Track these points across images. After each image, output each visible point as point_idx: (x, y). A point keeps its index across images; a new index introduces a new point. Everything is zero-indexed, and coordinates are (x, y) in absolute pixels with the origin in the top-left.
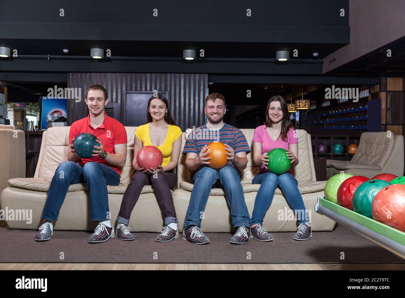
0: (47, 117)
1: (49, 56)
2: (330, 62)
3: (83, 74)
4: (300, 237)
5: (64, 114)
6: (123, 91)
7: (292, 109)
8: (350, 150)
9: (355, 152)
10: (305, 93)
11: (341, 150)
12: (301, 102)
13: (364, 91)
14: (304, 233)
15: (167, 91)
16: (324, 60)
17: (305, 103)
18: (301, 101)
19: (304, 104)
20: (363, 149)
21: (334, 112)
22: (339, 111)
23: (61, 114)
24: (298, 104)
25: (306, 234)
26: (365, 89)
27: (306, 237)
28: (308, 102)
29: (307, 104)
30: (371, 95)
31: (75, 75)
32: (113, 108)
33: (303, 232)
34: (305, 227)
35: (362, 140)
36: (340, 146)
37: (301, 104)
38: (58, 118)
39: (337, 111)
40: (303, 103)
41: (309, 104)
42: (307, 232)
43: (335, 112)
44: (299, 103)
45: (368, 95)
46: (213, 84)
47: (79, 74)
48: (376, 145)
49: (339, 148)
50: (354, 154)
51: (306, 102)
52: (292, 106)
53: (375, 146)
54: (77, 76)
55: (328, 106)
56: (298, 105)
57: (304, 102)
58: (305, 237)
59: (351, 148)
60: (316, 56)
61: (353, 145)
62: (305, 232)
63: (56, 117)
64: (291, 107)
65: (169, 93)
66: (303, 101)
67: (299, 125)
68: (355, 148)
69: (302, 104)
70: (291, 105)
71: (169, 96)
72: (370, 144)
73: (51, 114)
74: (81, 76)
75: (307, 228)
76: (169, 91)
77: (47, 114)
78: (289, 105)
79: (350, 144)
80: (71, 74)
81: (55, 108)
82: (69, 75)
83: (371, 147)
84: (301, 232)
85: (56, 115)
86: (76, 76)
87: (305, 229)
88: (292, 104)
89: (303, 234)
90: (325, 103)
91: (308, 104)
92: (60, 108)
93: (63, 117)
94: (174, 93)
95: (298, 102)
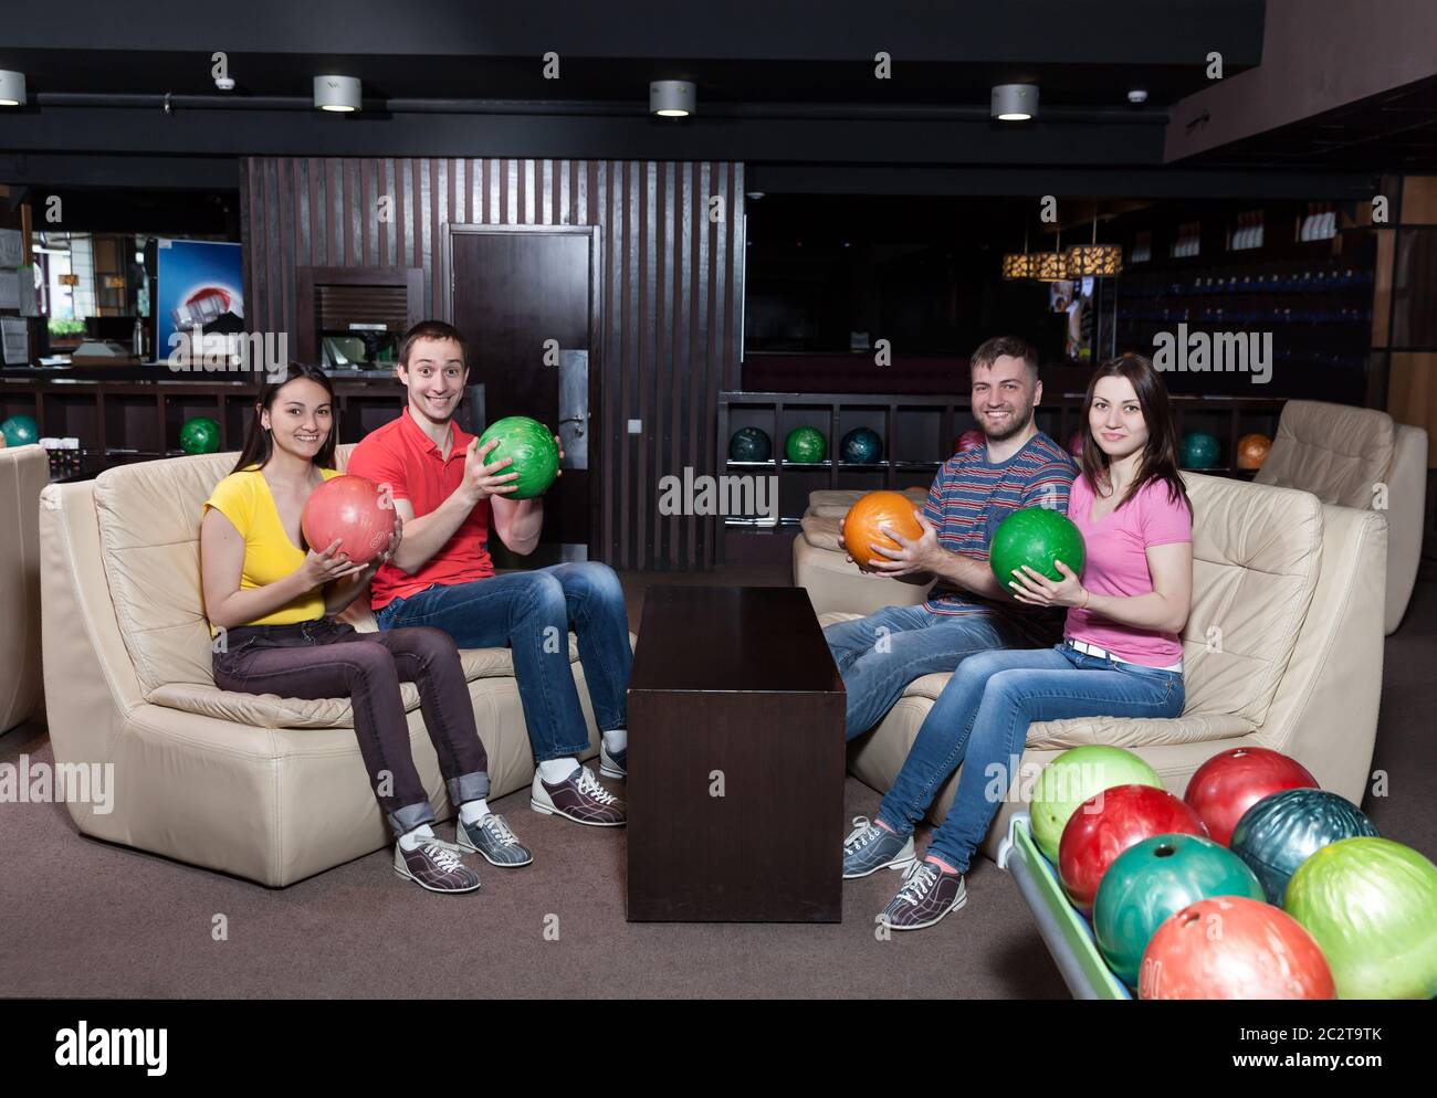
0: (177, 314)
1: (167, 96)
2: (1189, 126)
3: (296, 161)
4: (902, 916)
5: (236, 305)
6: (440, 224)
7: (1058, 271)
8: (1244, 453)
9: (1262, 462)
10: (1108, 217)
11: (1210, 455)
12: (1089, 255)
13: (1319, 217)
14: (920, 901)
15: (597, 224)
16: (1171, 113)
17: (1104, 257)
18: (1087, 251)
19: (1099, 262)
20: (1288, 458)
21: (1210, 281)
22: (1228, 280)
23: (226, 304)
24: (1078, 261)
25: (928, 904)
26: (1324, 212)
27: (928, 914)
28: (1113, 254)
29: (1109, 259)
30: (1341, 237)
31: (266, 165)
32: (405, 287)
33: (916, 897)
34: (930, 877)
35: (1285, 428)
36: (1205, 442)
37: (1087, 261)
38: (216, 318)
39: (1221, 282)
40: (1094, 256)
41: (1119, 260)
42: (933, 897)
43: (1215, 282)
44: (1082, 255)
45: (1333, 233)
46: (762, 198)
47: (281, 162)
48: (1331, 453)
49: (1202, 449)
50: (1256, 471)
51: (1106, 254)
52: (1058, 261)
53: (1326, 455)
54: (273, 171)
55: (1193, 257)
56: (1077, 266)
57: (1100, 252)
58: (920, 917)
59: (1245, 448)
60: (1138, 100)
61: (1253, 436)
62: (925, 895)
63: (208, 314)
64: (1055, 266)
65: (604, 234)
66: (1095, 250)
67: (1090, 312)
68: (1262, 450)
69: (1093, 261)
70: (1054, 258)
71: (604, 242)
72: (1310, 446)
73: (190, 302)
74: (289, 168)
75: (934, 882)
76: (604, 225)
77: (175, 305)
78: (1049, 256)
79: (1244, 433)
80: (251, 160)
81: (204, 278)
82: (246, 164)
83: (1312, 458)
84: (908, 897)
85: (206, 306)
86: (270, 167)
87: (926, 883)
88: (1058, 255)
89: (915, 903)
90: (1181, 245)
91: (1114, 260)
92: (220, 278)
93: (231, 313)
94: (620, 232)
95: (1077, 252)
